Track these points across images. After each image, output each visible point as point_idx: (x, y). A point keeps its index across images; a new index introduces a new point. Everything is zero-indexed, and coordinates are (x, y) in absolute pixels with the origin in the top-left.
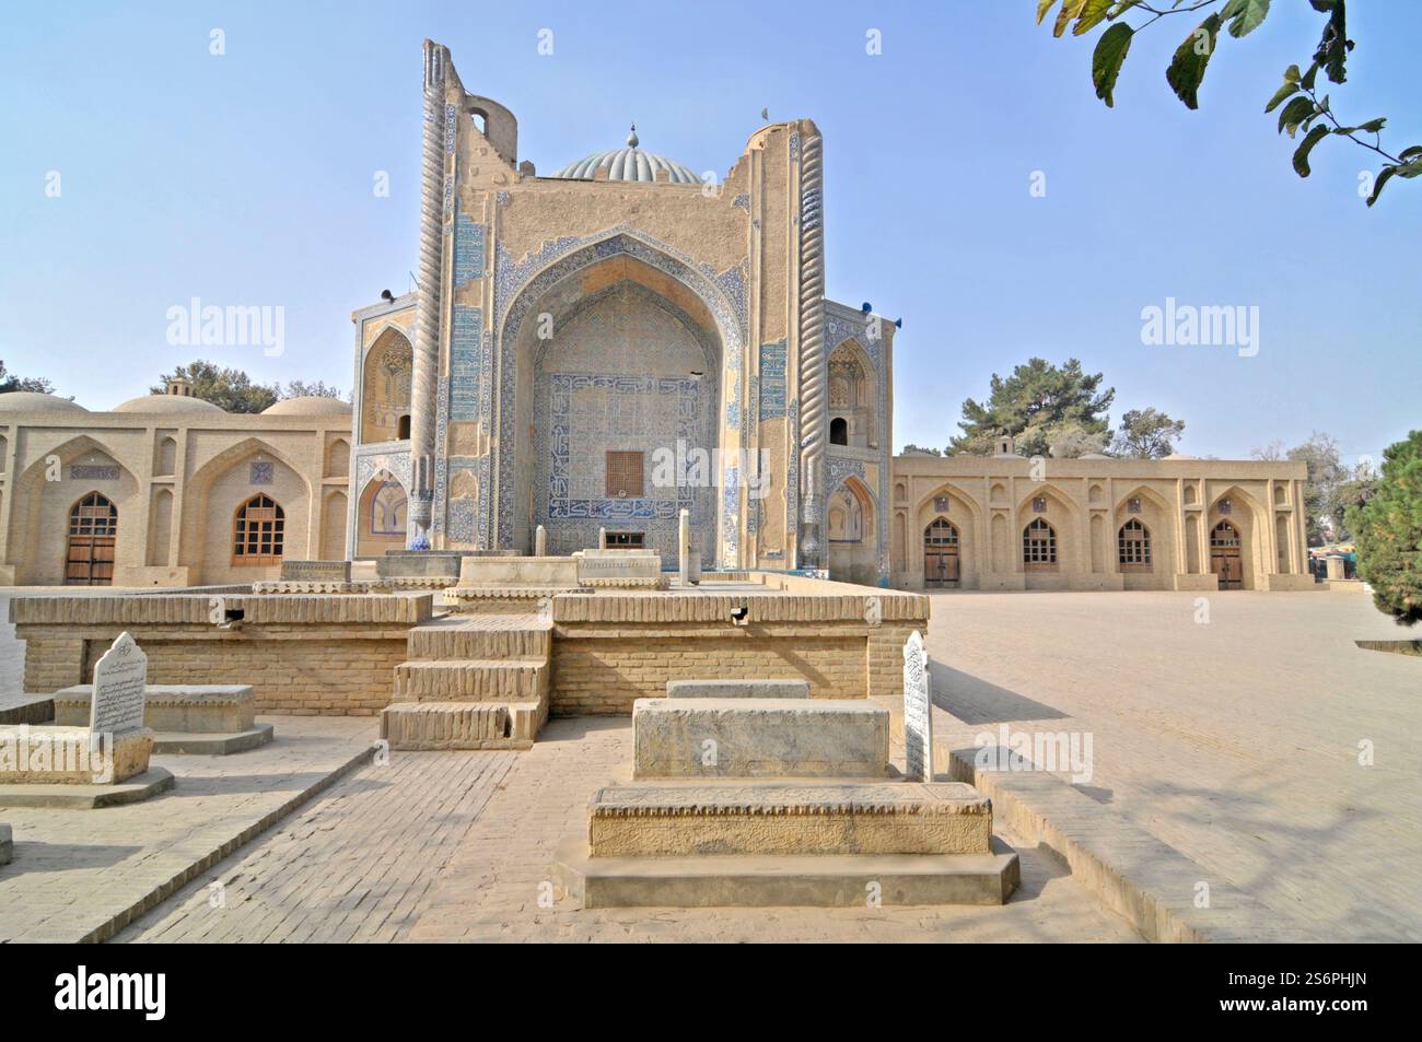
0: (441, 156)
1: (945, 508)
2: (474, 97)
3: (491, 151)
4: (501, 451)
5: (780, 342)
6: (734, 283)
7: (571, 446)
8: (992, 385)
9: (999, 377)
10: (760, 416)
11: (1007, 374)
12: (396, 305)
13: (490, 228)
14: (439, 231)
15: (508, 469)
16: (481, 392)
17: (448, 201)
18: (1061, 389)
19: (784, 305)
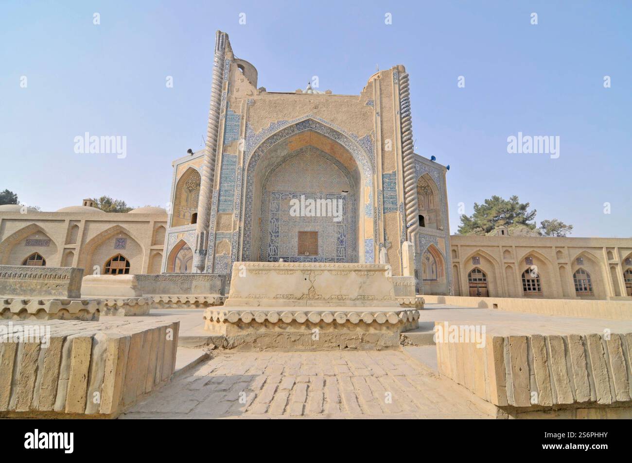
0: (221, 82)
1: (479, 263)
2: (239, 59)
3: (246, 81)
4: (245, 229)
5: (393, 172)
6: (367, 143)
7: (280, 228)
8: (474, 208)
9: (478, 204)
10: (384, 211)
11: (481, 203)
12: (194, 156)
13: (243, 116)
14: (218, 118)
15: (248, 239)
16: (235, 198)
17: (224, 104)
18: (510, 209)
19: (394, 154)
